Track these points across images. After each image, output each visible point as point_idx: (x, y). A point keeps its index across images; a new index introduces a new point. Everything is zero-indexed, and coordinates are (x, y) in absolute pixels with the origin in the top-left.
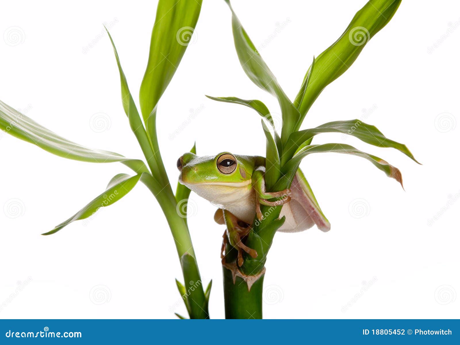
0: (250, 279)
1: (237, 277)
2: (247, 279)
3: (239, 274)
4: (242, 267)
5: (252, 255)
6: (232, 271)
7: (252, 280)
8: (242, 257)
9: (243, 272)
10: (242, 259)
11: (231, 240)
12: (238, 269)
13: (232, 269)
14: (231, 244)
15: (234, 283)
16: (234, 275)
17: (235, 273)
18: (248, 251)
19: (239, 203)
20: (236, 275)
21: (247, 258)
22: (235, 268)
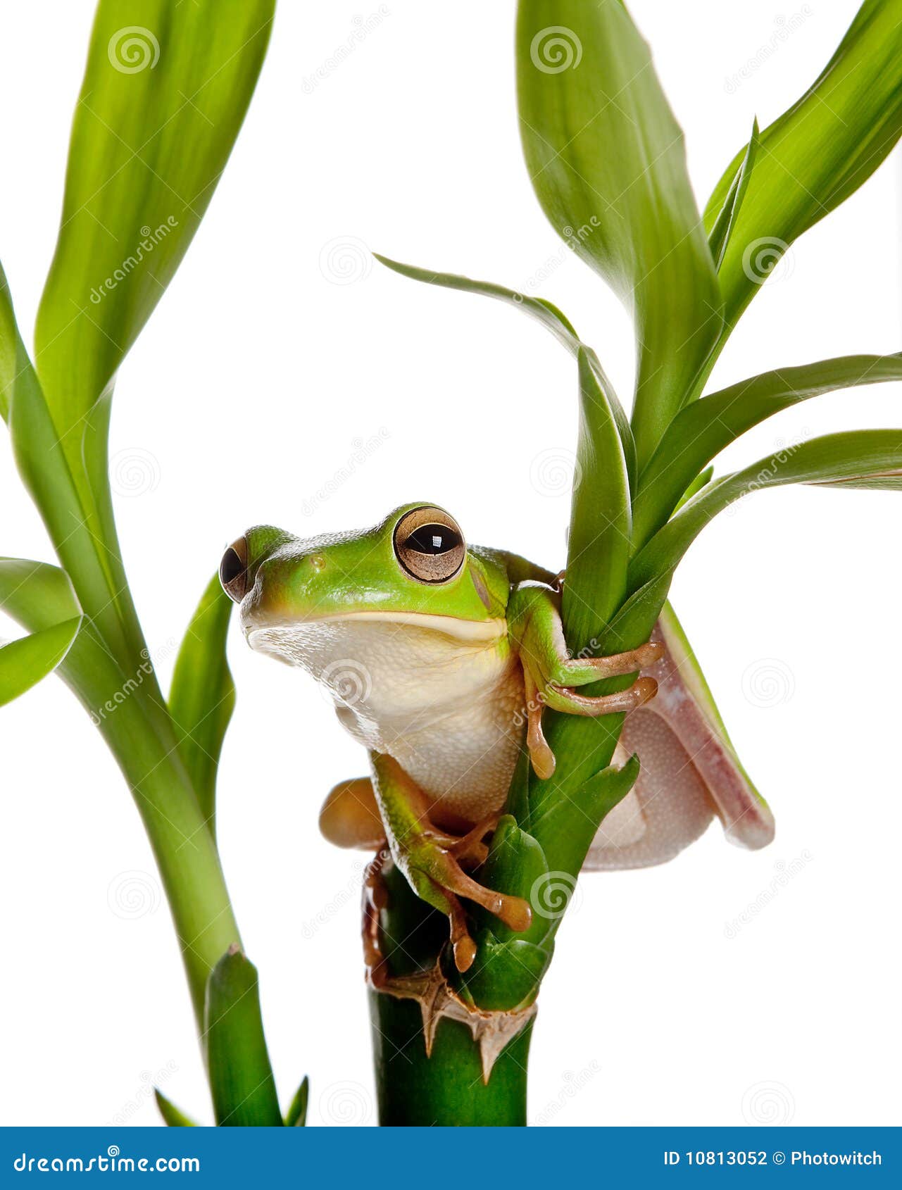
0: (497, 1028)
1: (444, 1020)
2: (482, 1027)
3: (453, 1007)
4: (467, 975)
5: (512, 917)
6: (420, 999)
7: (501, 1029)
8: (466, 931)
9: (470, 998)
10: (467, 941)
11: (416, 881)
12: (448, 989)
13: (419, 993)
14: (417, 894)
15: (429, 1052)
16: (432, 1017)
17: (435, 1008)
18: (496, 904)
19: (458, 718)
20: (440, 1014)
21: (491, 935)
22: (435, 986)
